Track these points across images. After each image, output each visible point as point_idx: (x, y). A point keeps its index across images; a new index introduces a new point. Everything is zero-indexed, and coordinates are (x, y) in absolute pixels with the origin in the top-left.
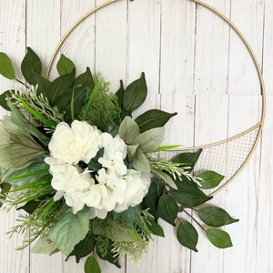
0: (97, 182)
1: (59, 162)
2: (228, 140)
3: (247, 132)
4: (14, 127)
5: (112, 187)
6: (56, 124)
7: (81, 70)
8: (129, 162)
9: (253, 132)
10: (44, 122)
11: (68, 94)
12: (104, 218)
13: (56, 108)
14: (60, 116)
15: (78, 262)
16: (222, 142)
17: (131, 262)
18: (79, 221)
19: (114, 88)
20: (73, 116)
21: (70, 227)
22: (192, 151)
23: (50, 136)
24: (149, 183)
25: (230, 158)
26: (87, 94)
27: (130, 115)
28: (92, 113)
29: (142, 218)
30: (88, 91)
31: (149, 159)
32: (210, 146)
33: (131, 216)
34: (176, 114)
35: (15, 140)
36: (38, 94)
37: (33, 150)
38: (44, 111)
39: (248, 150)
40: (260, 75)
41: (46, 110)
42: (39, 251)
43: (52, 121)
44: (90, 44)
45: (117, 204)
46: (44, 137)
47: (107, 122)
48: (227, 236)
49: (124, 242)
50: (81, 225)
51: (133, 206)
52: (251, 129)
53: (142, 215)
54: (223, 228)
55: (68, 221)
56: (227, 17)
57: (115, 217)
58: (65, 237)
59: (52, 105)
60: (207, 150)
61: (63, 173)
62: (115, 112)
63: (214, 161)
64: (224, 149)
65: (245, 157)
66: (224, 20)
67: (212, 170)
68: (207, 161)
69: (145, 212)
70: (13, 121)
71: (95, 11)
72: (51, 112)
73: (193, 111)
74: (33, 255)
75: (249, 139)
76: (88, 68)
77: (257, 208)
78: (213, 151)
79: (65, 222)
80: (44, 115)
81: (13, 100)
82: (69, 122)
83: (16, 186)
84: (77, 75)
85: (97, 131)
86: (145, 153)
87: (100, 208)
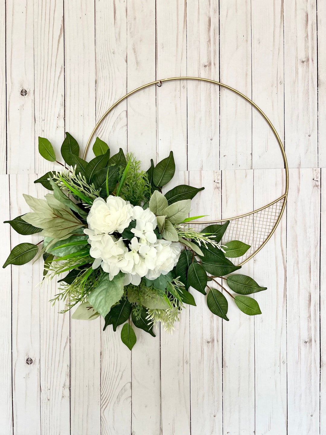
0: (130, 250)
1: (96, 233)
2: (254, 212)
3: (272, 204)
4: (57, 203)
5: (144, 255)
6: (92, 200)
7: (114, 151)
8: (159, 232)
9: (278, 204)
10: (82, 198)
11: (103, 172)
12: (137, 284)
13: (93, 185)
14: (97, 193)
15: (115, 330)
16: (249, 214)
17: (164, 330)
18: (115, 286)
19: (145, 167)
20: (108, 192)
21: (107, 292)
22: (220, 224)
23: (88, 211)
24: (178, 252)
25: (256, 229)
26: (120, 172)
27: (160, 191)
28: (125, 190)
29: (173, 286)
30: (121, 170)
31: (177, 229)
32: (237, 218)
33: (163, 284)
34: (203, 188)
35: (58, 214)
36: (77, 174)
37: (73, 224)
38: (82, 189)
39: (273, 221)
40: (283, 150)
41: (84, 187)
42: (79, 317)
43: (90, 197)
44: (122, 127)
45: (149, 271)
46: (83, 212)
47: (138, 198)
48: (255, 303)
49: (157, 310)
50: (117, 290)
51: (164, 274)
52: (276, 201)
53: (173, 283)
54: (251, 296)
55: (105, 287)
56: (249, 97)
57: (148, 284)
58: (103, 301)
59: (89, 183)
60: (234, 222)
61: (100, 242)
62: (146, 188)
63: (242, 233)
64: (251, 221)
65: (271, 228)
66: (247, 100)
67: (240, 240)
68: (235, 232)
69: (176, 281)
70: (56, 197)
71: (127, 98)
72: (88, 189)
73: (220, 186)
74: (73, 321)
75: (274, 210)
76: (121, 149)
77: (286, 278)
78: (240, 223)
79: (102, 288)
80: (82, 192)
81: (55, 180)
82: (105, 197)
83: (58, 257)
84: (111, 156)
85: (129, 205)
86: (173, 224)
87: (134, 274)
